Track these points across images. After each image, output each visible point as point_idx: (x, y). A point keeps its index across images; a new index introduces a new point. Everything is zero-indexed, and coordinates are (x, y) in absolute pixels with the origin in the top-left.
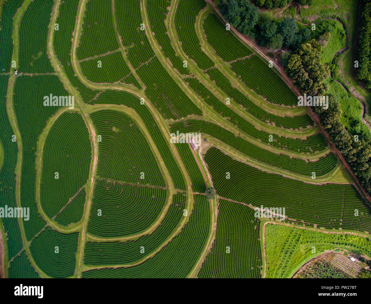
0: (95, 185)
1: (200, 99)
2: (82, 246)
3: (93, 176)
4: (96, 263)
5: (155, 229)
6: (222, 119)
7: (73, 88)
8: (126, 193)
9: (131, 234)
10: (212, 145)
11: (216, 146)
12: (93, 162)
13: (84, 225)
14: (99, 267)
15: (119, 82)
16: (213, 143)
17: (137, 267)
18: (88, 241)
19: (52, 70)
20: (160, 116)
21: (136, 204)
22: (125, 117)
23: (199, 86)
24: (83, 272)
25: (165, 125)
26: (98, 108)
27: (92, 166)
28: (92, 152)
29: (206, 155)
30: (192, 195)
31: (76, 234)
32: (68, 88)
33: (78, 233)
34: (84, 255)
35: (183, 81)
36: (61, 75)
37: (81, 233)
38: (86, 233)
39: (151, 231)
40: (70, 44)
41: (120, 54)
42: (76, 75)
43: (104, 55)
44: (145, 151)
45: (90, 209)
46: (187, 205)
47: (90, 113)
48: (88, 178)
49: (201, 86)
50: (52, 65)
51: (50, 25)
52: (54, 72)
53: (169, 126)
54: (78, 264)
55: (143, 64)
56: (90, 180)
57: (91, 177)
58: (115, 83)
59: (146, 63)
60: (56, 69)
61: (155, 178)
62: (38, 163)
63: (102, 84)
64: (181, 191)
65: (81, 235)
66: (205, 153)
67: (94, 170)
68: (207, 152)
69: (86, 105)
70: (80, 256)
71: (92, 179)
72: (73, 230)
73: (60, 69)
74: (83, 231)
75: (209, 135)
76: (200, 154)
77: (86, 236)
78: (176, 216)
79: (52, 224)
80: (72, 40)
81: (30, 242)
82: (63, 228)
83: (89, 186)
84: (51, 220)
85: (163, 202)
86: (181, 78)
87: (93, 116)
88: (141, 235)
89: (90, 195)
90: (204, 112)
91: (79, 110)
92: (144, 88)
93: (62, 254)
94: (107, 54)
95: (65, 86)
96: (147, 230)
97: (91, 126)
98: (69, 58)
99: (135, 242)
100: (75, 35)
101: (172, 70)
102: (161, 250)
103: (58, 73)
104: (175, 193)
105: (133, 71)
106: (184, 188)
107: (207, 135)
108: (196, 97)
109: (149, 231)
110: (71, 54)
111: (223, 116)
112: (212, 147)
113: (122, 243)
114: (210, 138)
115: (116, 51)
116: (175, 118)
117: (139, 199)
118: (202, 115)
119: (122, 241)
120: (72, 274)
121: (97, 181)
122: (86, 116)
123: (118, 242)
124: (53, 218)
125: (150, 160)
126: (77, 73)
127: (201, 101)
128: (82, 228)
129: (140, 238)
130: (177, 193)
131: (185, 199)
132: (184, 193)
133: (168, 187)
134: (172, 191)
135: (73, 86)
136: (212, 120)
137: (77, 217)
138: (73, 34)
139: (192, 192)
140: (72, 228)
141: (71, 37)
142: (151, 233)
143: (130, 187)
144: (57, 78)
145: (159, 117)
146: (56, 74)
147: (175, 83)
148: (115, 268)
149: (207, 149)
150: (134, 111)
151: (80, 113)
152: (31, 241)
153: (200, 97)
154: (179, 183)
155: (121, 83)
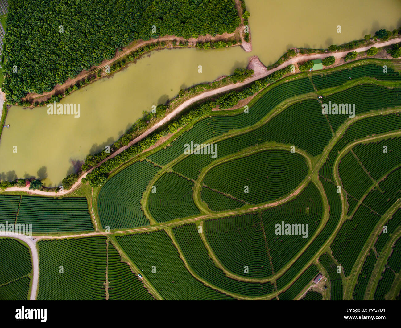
0: (252, 212)
1: (359, 270)
2: (189, 220)
3: (260, 207)
4: (178, 239)
5: (233, 278)
6: (350, 296)
7: (327, 155)
8: (257, 242)
9: (220, 261)
10: (323, 294)
11: (323, 297)
12: (272, 202)
13: (210, 215)
14: (174, 243)
15: (347, 194)
16: (325, 294)
17: (191, 276)
18: (196, 224)
19: (335, 129)
20: (332, 241)
21: (251, 254)
22: (321, 214)
23: (371, 265)
24: (163, 229)
25: (325, 249)
26: (319, 187)
27: (268, 204)
28: (280, 198)
29: (312, 292)
30: (275, 296)
31: (198, 212)
32: (326, 150)
33: (200, 213)
34: (181, 225)
35: (369, 249)
36: (334, 138)
37: (201, 215)
38: (203, 220)
39: (229, 275)
40: (364, 136)
41: (371, 183)
42: (339, 152)
43: (364, 170)
44: (299, 243)
45: (228, 216)
46: (265, 296)
47: (312, 180)
48: (256, 204)
49: (372, 267)
50: (340, 127)
51: (373, 111)
52: (334, 132)
53: (326, 253)
54: (170, 223)
55: (370, 208)
56: (254, 207)
57: (258, 206)
58: (345, 191)
59: (372, 210)
60: (338, 133)
61: (280, 261)
62: (249, 150)
63: (340, 179)
64: (275, 286)
65: (199, 215)
66: (314, 290)
67: (265, 206)
68: (316, 292)
69: (317, 174)
70: (179, 222)
71: (256, 208)
72: (200, 207)
73: (339, 136)
74: (204, 217)
75: (330, 288)
76: (311, 286)
77: (200, 221)
78: (252, 291)
79: (198, 185)
80: (368, 136)
81: (171, 170)
82: (198, 197)
83: (249, 207)
84: (201, 183)
85: (261, 276)
86: (371, 246)
87: (311, 184)
88: (223, 269)
89: (241, 211)
90: (350, 277)
91: (311, 170)
92: (350, 218)
93: (173, 205)
94: (366, 172)
95: (326, 147)
96: (230, 272)
97: (302, 186)
98: (351, 141)
99: (214, 266)
100: (373, 137)
101: (375, 236)
102: (215, 290)
103: (334, 135)
104: (272, 282)
105: (360, 202)
106: (279, 288)
107: (329, 286)
108: (360, 265)
109: (229, 274)
110: (355, 140)
111: (353, 296)
112: (321, 295)
113: (208, 256)
114: (329, 290)
115: (372, 179)
116: (333, 254)
117: (257, 256)
118: (346, 276)
119: (209, 255)
120: (159, 221)
121: (257, 212)
122: (309, 178)
123: (207, 251)
124: (204, 185)
125: (293, 250)
126: (341, 152)
127: (359, 271)
128: (206, 215)
129: (219, 269)
130: (272, 283)
131: (270, 292)
132: (275, 289)
133: (275, 275)
134: (273, 279)
135: (329, 154)
136: (345, 286)
137: (215, 207)
138: (373, 135)
139: (277, 295)
140: (202, 206)
141: (370, 134)
142: (227, 276)
143: (263, 244)
144: (330, 137)
145: (330, 241)
146: (333, 134)
147: (364, 243)
148: (181, 257)
149: (318, 291)
150: (328, 218)
151: (309, 172)
152: (173, 172)
153: (361, 269)
154: (281, 282)
155: (346, 196)
